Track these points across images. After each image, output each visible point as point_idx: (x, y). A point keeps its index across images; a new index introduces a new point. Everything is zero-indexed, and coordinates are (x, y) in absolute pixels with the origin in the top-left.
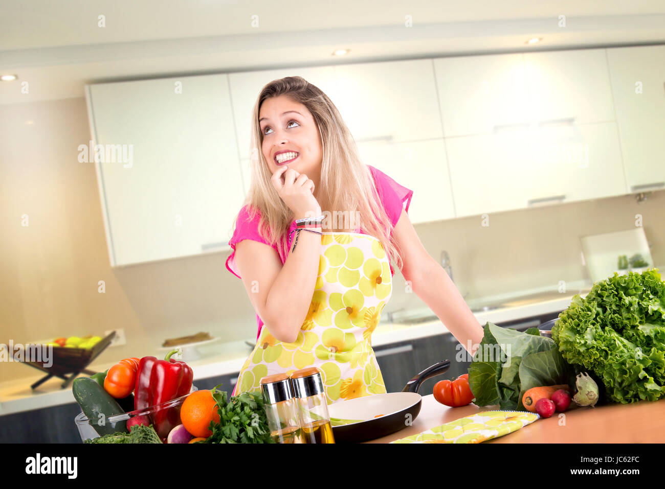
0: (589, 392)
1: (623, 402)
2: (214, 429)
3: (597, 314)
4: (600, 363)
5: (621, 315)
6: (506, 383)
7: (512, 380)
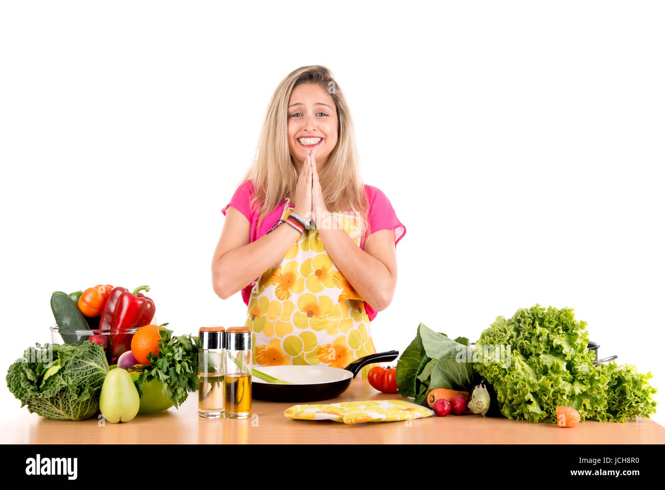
0: (479, 402)
1: (510, 418)
2: (151, 359)
3: (512, 337)
4: (498, 379)
5: (531, 342)
6: (422, 380)
7: (426, 378)
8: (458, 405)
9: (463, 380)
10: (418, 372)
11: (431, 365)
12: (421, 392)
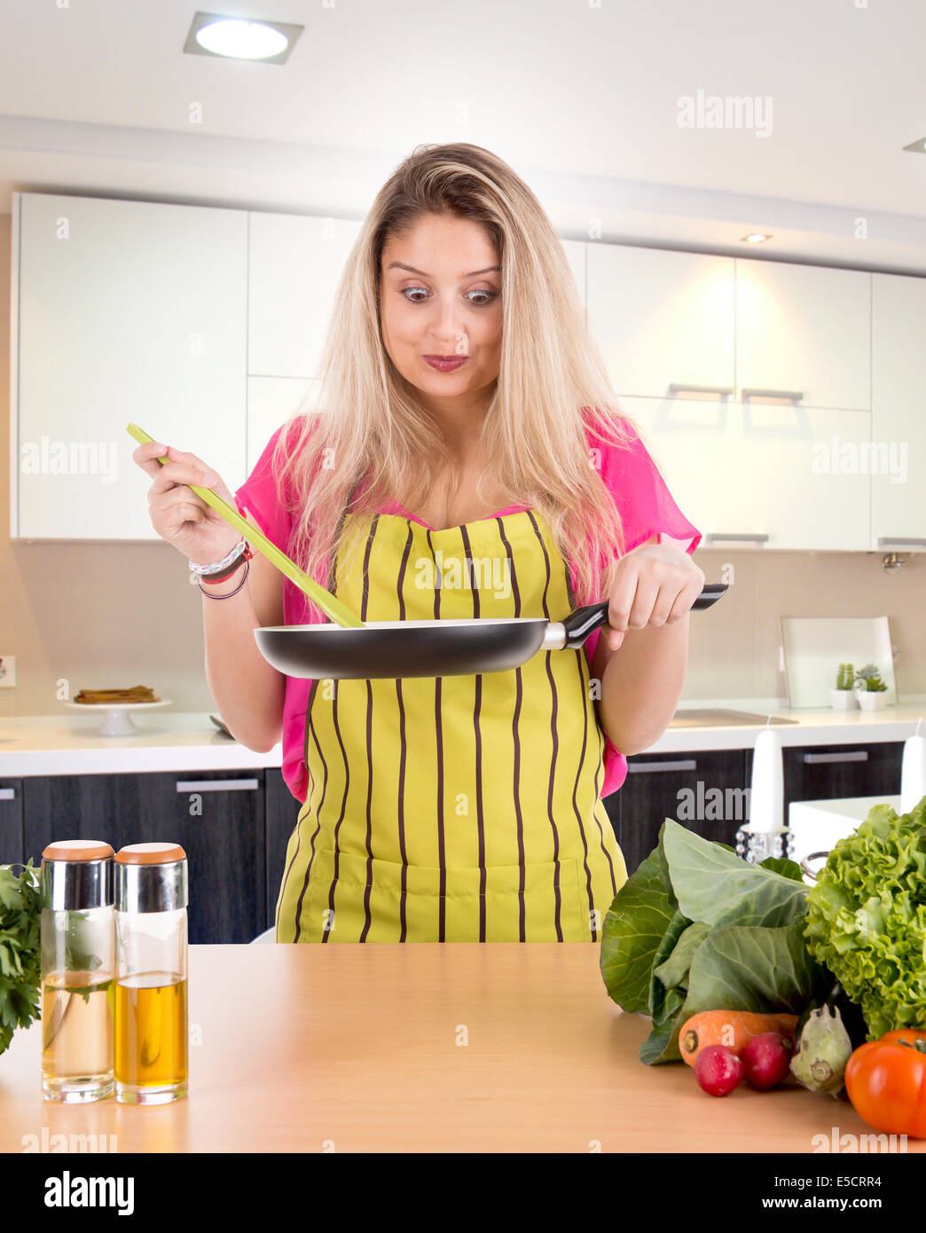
0: (818, 1062)
3: (912, 867)
4: (875, 991)
6: (667, 982)
7: (679, 976)
8: (764, 1063)
9: (781, 984)
10: (659, 955)
11: (696, 937)
12: (668, 1012)
